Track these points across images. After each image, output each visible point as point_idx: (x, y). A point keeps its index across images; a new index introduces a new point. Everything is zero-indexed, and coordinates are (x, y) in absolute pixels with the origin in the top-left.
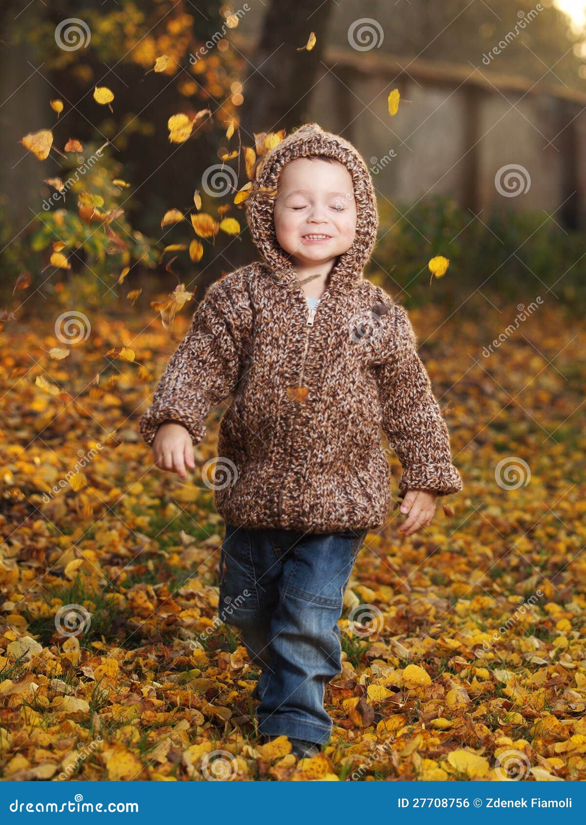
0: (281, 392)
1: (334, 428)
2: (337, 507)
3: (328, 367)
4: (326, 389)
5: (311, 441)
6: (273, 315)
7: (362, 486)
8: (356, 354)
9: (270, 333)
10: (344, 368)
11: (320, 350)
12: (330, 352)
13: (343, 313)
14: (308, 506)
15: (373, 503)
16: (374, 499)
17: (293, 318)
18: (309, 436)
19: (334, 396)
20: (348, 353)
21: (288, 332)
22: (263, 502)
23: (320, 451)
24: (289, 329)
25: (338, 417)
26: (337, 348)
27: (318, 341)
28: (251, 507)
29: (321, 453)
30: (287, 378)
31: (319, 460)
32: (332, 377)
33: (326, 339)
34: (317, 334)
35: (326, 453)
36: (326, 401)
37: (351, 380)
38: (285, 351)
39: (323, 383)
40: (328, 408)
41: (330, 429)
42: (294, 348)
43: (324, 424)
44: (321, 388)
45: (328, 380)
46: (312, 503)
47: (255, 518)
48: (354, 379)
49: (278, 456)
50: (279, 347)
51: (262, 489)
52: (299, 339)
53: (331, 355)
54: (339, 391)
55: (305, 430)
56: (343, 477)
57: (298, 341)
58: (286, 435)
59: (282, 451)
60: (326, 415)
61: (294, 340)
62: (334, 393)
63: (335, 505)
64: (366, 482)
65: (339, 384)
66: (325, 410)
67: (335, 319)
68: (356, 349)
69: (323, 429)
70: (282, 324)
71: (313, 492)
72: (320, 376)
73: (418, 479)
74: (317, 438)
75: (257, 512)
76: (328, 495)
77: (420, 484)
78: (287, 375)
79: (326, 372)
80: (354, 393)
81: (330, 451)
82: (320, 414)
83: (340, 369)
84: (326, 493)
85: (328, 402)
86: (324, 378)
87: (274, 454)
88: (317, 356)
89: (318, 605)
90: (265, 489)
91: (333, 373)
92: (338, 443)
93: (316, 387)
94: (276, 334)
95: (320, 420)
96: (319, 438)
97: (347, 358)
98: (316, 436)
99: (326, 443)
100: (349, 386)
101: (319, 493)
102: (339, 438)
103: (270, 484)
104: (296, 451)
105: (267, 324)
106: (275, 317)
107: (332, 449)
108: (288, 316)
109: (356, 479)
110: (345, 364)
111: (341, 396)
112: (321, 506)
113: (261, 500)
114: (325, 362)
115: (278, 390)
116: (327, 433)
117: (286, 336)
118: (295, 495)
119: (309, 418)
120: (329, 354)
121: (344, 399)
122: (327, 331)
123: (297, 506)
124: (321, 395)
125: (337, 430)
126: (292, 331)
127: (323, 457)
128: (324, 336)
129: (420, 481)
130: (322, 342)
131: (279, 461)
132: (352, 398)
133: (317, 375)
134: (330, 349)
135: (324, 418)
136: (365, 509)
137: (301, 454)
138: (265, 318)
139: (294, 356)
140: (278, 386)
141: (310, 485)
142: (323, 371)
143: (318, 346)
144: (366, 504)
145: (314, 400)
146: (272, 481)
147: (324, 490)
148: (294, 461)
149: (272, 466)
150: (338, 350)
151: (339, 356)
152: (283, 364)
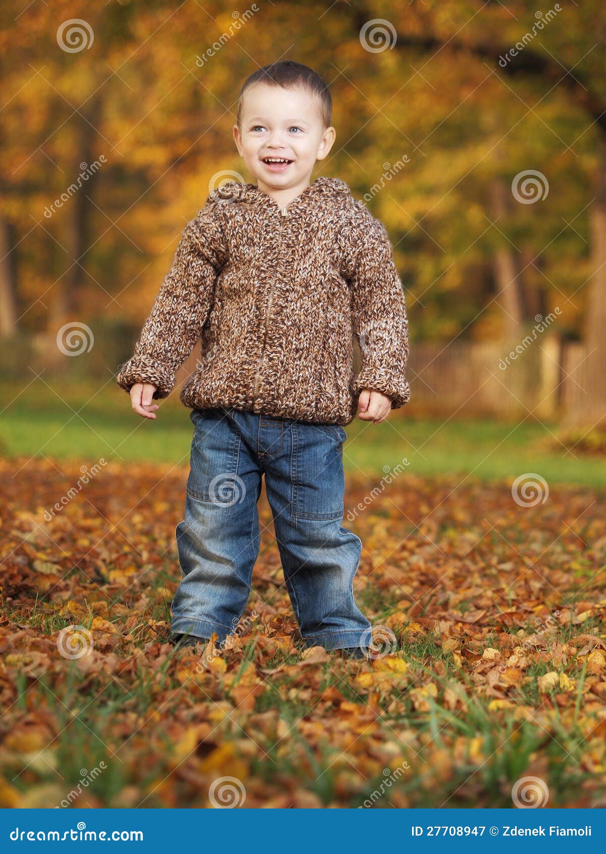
0: (256, 282)
1: (307, 316)
2: (308, 394)
3: (300, 259)
4: (298, 280)
5: (285, 328)
6: (245, 219)
7: (335, 376)
8: (325, 249)
9: (245, 234)
10: (315, 261)
11: (292, 245)
12: (302, 247)
13: (313, 213)
14: (284, 390)
15: (341, 395)
16: (343, 392)
17: (266, 219)
18: (285, 324)
19: (306, 287)
20: (318, 248)
21: (262, 231)
22: (235, 387)
23: (294, 339)
24: (262, 229)
25: (309, 306)
26: (308, 244)
27: (290, 237)
28: (222, 391)
29: (295, 340)
30: (262, 271)
31: (294, 347)
32: (304, 269)
33: (297, 236)
34: (290, 231)
35: (299, 340)
36: (299, 292)
37: (322, 272)
38: (260, 247)
39: (295, 274)
40: (301, 297)
41: (302, 317)
42: (268, 245)
43: (297, 312)
44: (294, 279)
45: (301, 272)
46: (286, 387)
47: (227, 402)
48: (325, 272)
49: (250, 343)
50: (254, 244)
51: (236, 374)
52: (272, 236)
53: (303, 250)
54: (311, 282)
55: (279, 318)
56: (322, 363)
57: (272, 239)
58: (259, 324)
59: (256, 339)
60: (299, 305)
61: (268, 237)
62: (306, 284)
63: (307, 391)
64: (340, 373)
65: (311, 276)
66: (298, 298)
67: (305, 219)
68: (325, 244)
69: (296, 317)
70: (255, 225)
71: (289, 378)
72: (292, 268)
73: (366, 378)
74: (291, 325)
75: (229, 396)
76: (302, 382)
77: (368, 383)
78: (262, 268)
79: (298, 264)
80: (325, 285)
81: (303, 338)
82: (293, 303)
83: (311, 262)
84: (301, 380)
85: (301, 292)
86: (296, 270)
87: (247, 341)
88: (291, 250)
89: (331, 521)
90: (238, 374)
91: (305, 266)
92: (311, 330)
93: (289, 279)
94: (251, 234)
95: (294, 309)
96: (293, 325)
97: (317, 252)
98: (290, 323)
99: (299, 330)
100: (320, 277)
101: (294, 379)
102: (312, 326)
103: (243, 369)
104: (271, 339)
105: (241, 226)
106: (248, 219)
107: (305, 336)
108: (261, 218)
109: (333, 368)
110: (316, 258)
111: (313, 287)
112: (294, 391)
113: (235, 384)
114: (297, 256)
115: (254, 281)
116: (300, 321)
117: (260, 234)
118: (271, 380)
119: (283, 307)
120: (300, 249)
121: (315, 290)
122: (298, 228)
123: (273, 390)
124: (294, 286)
125: (310, 318)
126: (266, 231)
127: (297, 343)
128: (296, 234)
129: (368, 380)
130: (294, 238)
131: (252, 348)
132: (323, 289)
133: (290, 267)
134: (301, 245)
135: (296, 307)
136: (331, 400)
137: (276, 341)
138: (238, 221)
139: (269, 252)
140: (254, 278)
141: (287, 371)
142: (296, 264)
143: (290, 242)
144: (334, 395)
145: (287, 290)
146: (246, 367)
147: (299, 377)
148: (268, 348)
149: (244, 352)
150: (309, 245)
151: (309, 251)
152: (259, 259)
